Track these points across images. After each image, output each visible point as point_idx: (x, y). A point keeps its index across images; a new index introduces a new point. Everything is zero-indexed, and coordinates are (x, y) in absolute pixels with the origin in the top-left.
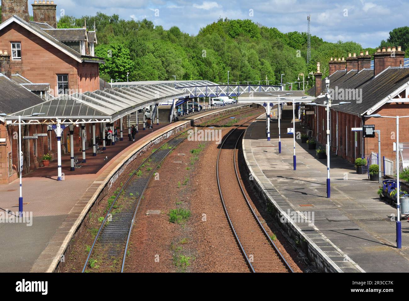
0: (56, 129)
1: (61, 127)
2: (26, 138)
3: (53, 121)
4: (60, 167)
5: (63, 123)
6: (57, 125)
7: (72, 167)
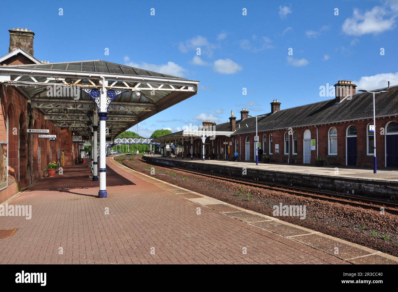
0: (98, 98)
1: (108, 95)
2: (32, 132)
3: (92, 83)
4: (105, 171)
5: (111, 86)
6: (101, 90)
7: (95, 176)
